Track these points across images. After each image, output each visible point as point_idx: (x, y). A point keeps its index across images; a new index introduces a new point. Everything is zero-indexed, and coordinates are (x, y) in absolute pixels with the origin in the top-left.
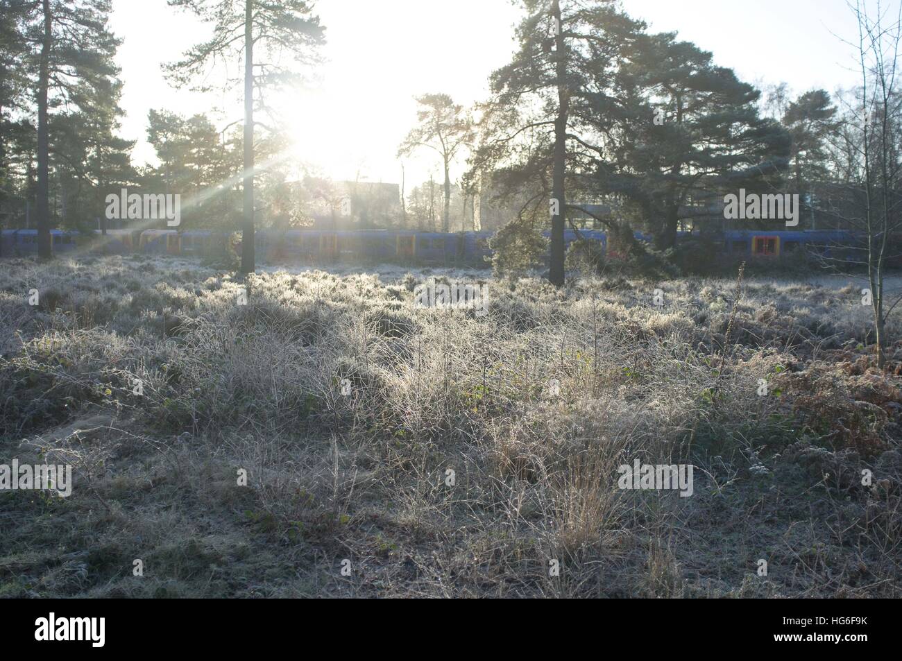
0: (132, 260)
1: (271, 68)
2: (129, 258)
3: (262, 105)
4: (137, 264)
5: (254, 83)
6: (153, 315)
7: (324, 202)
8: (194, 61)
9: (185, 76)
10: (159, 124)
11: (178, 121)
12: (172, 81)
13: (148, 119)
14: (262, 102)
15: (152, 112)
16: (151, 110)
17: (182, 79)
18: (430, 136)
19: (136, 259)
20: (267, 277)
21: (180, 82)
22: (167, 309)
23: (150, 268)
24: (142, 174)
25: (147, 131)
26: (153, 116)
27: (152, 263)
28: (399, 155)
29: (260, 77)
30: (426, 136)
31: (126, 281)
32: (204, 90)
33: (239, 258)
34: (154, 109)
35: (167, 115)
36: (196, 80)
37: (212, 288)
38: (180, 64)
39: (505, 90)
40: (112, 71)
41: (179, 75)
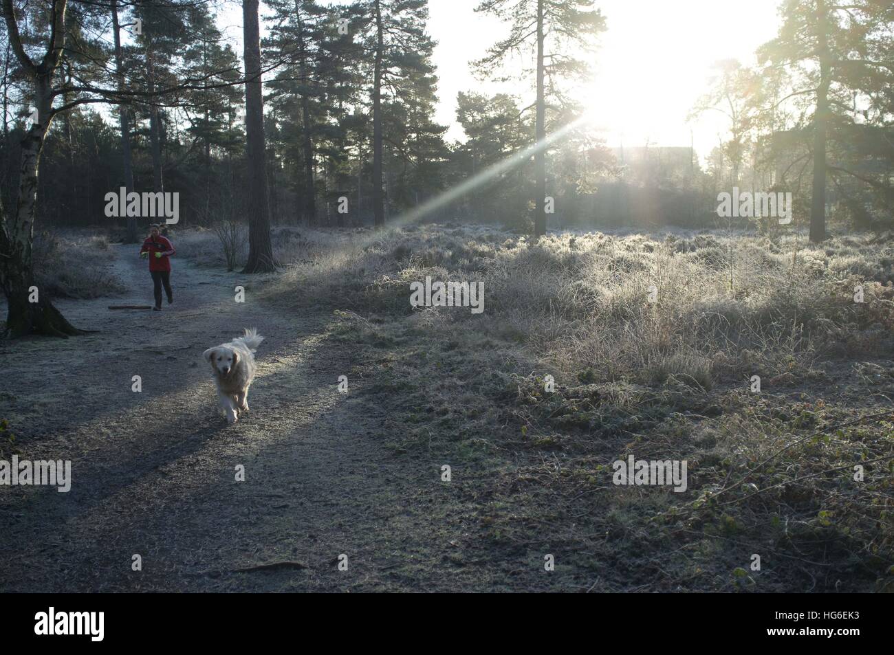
0: (445, 227)
1: (559, 58)
2: (443, 226)
3: (552, 91)
4: (451, 231)
5: (544, 72)
6: (466, 262)
7: (606, 171)
8: (495, 57)
9: (488, 69)
10: (466, 105)
11: (483, 101)
12: (477, 75)
13: (456, 100)
14: (552, 87)
15: (461, 94)
16: (460, 93)
17: (486, 73)
18: (719, 100)
19: (449, 226)
20: (555, 238)
21: (484, 75)
22: (476, 259)
23: (461, 234)
24: (452, 151)
25: (457, 111)
26: (461, 97)
27: (462, 229)
28: (688, 119)
29: (550, 66)
30: (714, 100)
31: (445, 242)
32: (504, 80)
33: (533, 223)
34: (462, 91)
35: (474, 96)
36: (498, 72)
37: (509, 247)
38: (484, 61)
39: (769, 63)
40: (430, 70)
41: (483, 70)
